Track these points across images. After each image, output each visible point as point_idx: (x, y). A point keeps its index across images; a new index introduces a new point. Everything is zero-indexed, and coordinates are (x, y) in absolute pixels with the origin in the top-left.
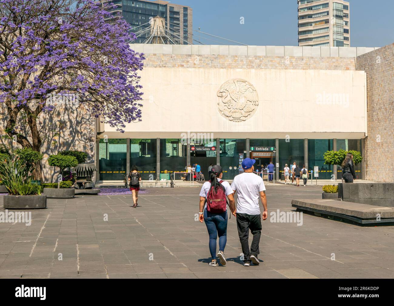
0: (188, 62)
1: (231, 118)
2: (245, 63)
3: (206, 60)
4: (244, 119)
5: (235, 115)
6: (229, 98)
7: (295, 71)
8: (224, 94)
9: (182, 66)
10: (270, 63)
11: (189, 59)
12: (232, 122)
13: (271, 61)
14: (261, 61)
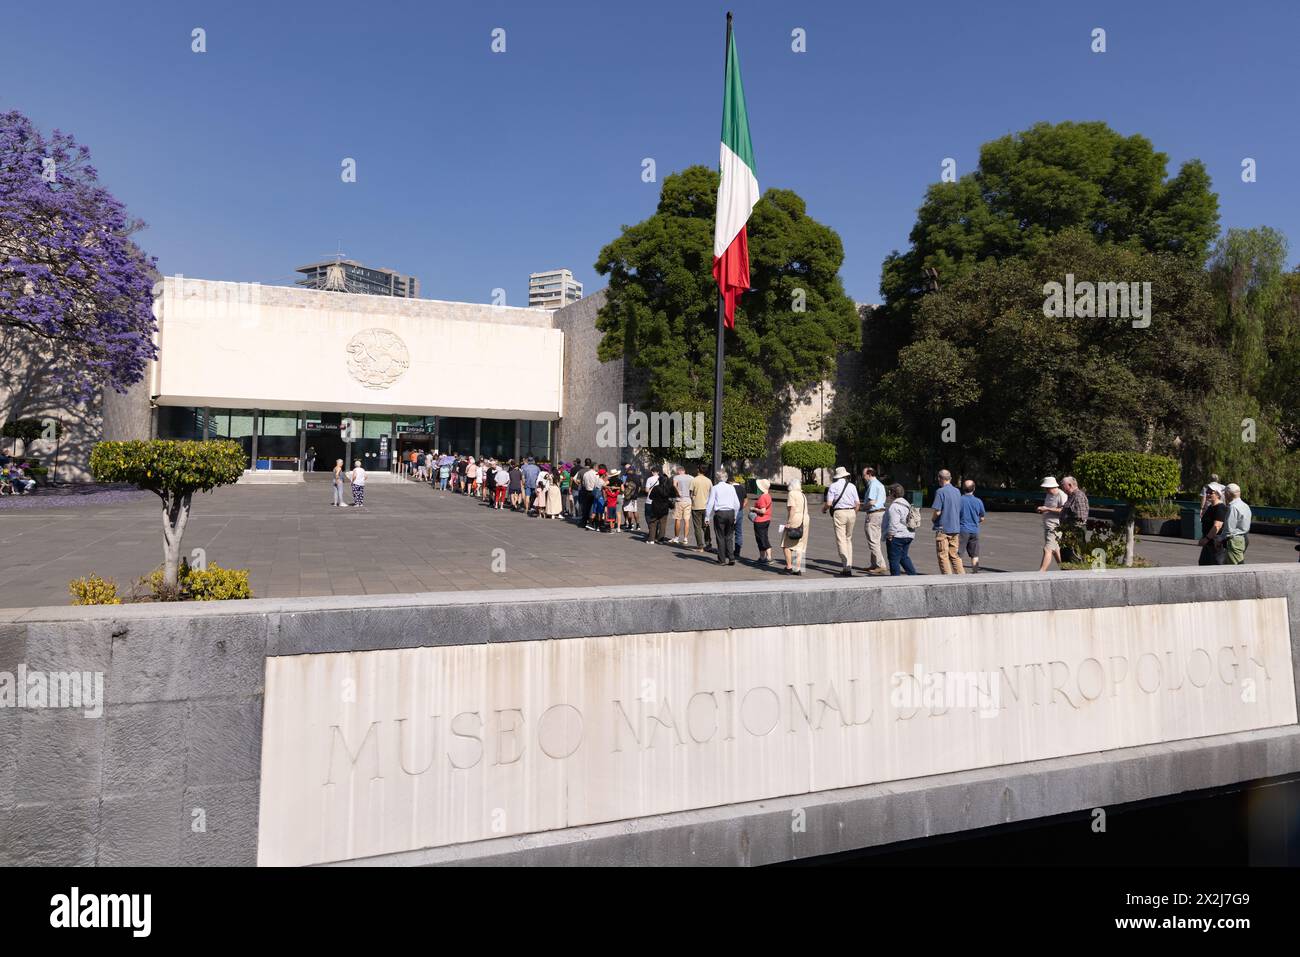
0: (312, 302)
1: (366, 384)
2: (397, 309)
3: (340, 301)
4: (387, 385)
5: (372, 380)
6: (364, 355)
7: (468, 323)
8: (357, 349)
9: (303, 307)
10: (435, 312)
11: (314, 299)
12: (368, 390)
13: (436, 310)
14: (420, 309)
